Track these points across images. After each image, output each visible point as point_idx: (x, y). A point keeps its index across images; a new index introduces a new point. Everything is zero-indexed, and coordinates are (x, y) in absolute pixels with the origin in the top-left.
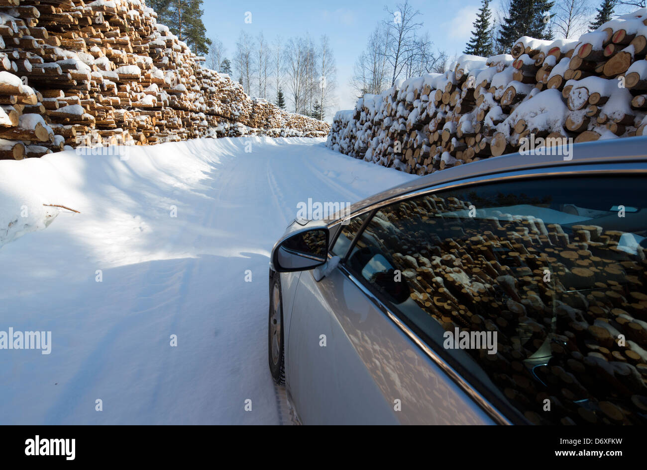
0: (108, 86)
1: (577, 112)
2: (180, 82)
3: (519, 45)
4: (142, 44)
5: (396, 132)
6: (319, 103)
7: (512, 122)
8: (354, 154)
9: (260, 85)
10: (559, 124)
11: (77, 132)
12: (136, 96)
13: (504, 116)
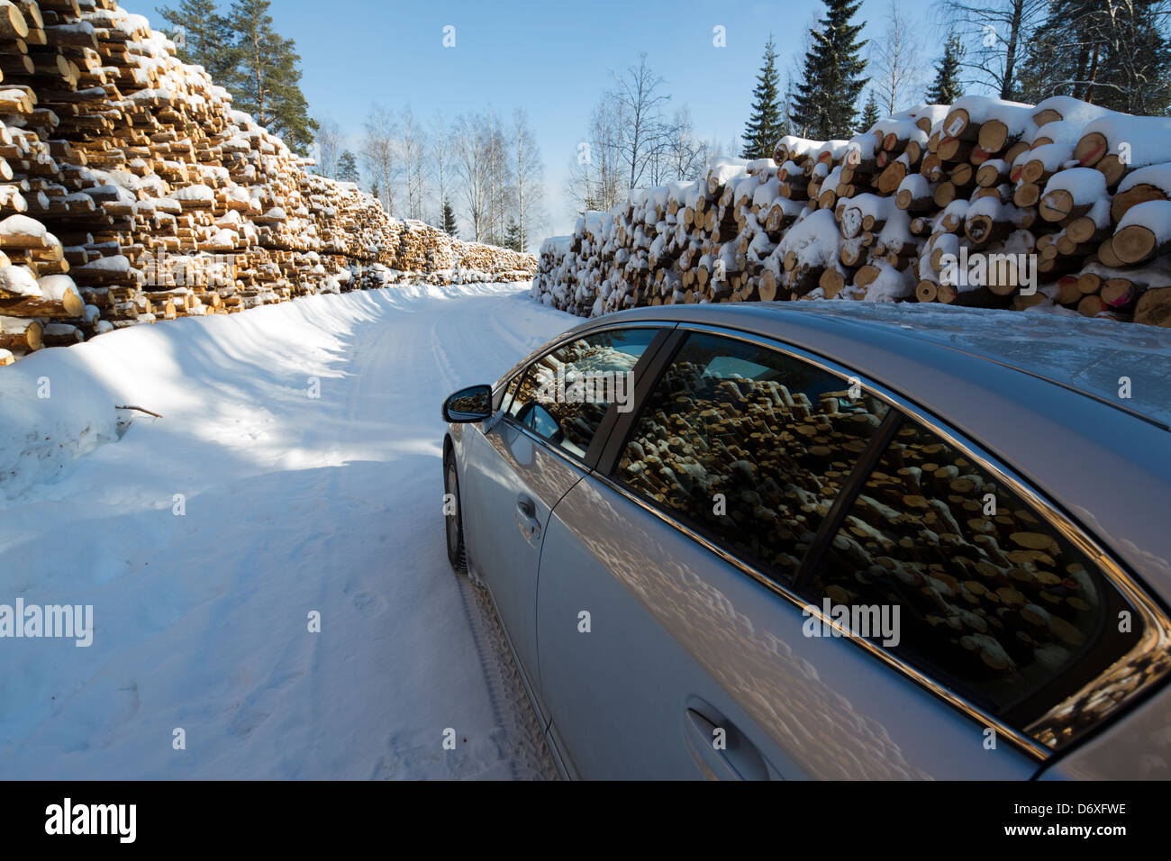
0: (163, 221)
1: (851, 240)
2: (276, 204)
3: (781, 148)
4: (211, 146)
5: (635, 272)
6: (517, 223)
7: (781, 255)
8: (575, 308)
9: (411, 195)
10: (833, 257)
11: (116, 297)
12: (204, 232)
13: (771, 246)
